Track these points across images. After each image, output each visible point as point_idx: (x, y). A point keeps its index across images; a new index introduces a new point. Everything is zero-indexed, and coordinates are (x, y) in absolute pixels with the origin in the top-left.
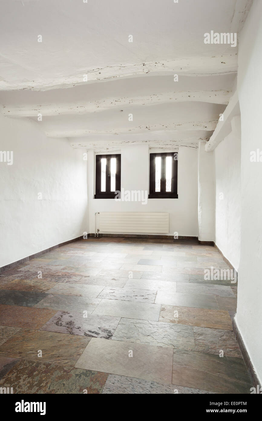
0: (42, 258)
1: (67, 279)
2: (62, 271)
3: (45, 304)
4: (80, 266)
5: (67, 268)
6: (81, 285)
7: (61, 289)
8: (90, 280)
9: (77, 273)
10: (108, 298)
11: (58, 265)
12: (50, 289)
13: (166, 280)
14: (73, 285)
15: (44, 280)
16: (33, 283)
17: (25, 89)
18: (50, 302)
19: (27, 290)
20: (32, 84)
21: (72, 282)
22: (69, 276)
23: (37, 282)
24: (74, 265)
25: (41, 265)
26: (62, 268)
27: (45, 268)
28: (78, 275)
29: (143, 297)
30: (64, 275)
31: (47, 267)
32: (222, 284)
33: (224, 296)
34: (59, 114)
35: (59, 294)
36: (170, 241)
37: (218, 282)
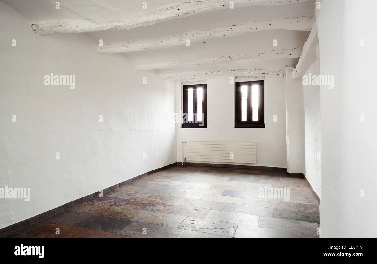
0: (131, 185)
1: (151, 207)
2: (148, 199)
3: (129, 232)
4: (164, 195)
5: (153, 196)
6: (164, 214)
7: (144, 217)
8: (173, 210)
9: (161, 202)
10: (188, 228)
11: (145, 193)
12: (135, 216)
13: (248, 213)
14: (157, 214)
15: (130, 207)
16: (120, 209)
17: (113, 29)
18: (133, 230)
19: (114, 216)
20: (118, 24)
21: (156, 211)
22: (153, 204)
23: (123, 209)
24: (160, 194)
25: (130, 192)
26: (148, 196)
27: (132, 195)
28: (162, 204)
29: (223, 230)
30: (149, 203)
31: (135, 195)
32: (309, 221)
33: (309, 234)
34: (145, 49)
35: (143, 222)
36: (257, 172)
37: (304, 218)
